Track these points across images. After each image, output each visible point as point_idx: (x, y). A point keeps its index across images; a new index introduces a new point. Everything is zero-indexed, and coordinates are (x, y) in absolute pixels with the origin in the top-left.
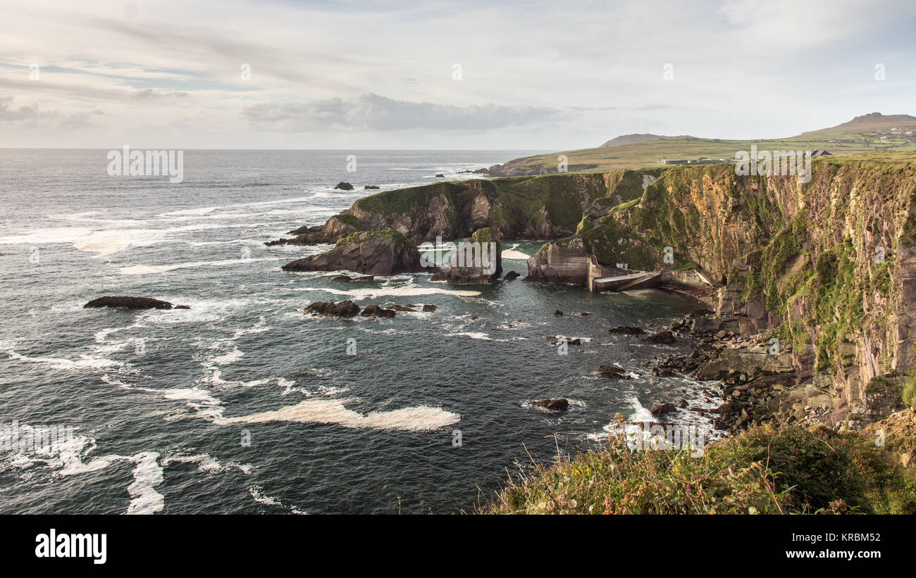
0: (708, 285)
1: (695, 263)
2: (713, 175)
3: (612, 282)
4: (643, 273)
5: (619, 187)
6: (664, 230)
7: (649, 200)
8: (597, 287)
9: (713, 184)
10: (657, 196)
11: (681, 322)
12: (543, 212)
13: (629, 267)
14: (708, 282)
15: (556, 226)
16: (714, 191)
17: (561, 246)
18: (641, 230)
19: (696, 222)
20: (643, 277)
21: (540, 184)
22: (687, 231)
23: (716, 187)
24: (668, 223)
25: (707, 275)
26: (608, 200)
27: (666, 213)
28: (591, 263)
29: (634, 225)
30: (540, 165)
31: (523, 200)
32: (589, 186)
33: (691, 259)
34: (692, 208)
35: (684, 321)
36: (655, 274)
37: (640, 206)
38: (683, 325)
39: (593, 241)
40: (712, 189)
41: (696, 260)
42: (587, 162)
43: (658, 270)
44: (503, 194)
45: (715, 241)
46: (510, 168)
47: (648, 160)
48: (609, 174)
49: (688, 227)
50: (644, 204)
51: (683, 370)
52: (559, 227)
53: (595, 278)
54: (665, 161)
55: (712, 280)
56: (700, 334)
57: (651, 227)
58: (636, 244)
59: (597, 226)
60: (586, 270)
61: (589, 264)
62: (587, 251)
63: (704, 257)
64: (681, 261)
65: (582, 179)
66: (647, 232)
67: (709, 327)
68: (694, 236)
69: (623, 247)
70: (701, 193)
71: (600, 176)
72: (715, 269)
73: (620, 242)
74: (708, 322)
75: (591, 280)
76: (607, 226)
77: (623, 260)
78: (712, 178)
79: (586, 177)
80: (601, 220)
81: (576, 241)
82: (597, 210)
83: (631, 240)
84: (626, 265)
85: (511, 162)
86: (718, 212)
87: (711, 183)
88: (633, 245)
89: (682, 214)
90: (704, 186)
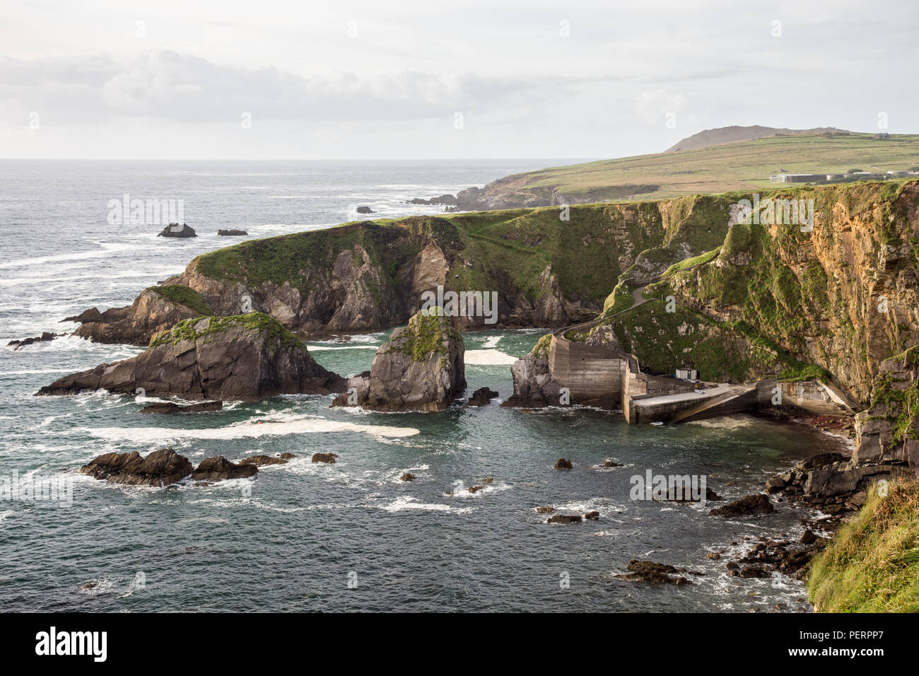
0: (843, 408)
1: (819, 367)
2: (851, 202)
3: (665, 405)
4: (724, 388)
5: (686, 228)
6: (762, 307)
7: (735, 251)
8: (637, 414)
9: (852, 219)
10: (750, 243)
11: (787, 478)
12: (548, 276)
13: (698, 376)
14: (842, 403)
15: (572, 301)
16: (853, 234)
17: (574, 341)
18: (722, 307)
19: (820, 291)
20: (724, 395)
21: (543, 224)
22: (805, 308)
23: (857, 226)
24: (770, 294)
25: (842, 389)
26: (665, 252)
27: (765, 276)
28: (628, 370)
29: (708, 299)
30: (551, 188)
31: (510, 253)
32: (632, 226)
33: (813, 360)
34: (815, 266)
35: (793, 475)
36: (747, 388)
37: (719, 263)
38: (789, 483)
39: (632, 330)
40: (849, 229)
41: (821, 361)
42: (638, 181)
43: (751, 383)
44: (472, 243)
45: (856, 327)
46: (497, 193)
47: (753, 175)
48: (669, 204)
49: (807, 300)
50: (726, 258)
51: (783, 566)
52: (578, 304)
53: (635, 399)
54: (783, 176)
55: (850, 399)
56: (819, 500)
57: (740, 303)
58: (711, 333)
59: (639, 301)
60: (620, 384)
61: (624, 371)
62: (622, 348)
63: (836, 356)
64: (793, 365)
65: (620, 214)
66: (732, 311)
67: (838, 487)
68: (817, 318)
69: (687, 341)
70: (831, 237)
71: (654, 206)
72: (857, 379)
73: (682, 330)
74: (835, 476)
75: (627, 401)
76: (658, 301)
77: (689, 364)
78: (850, 209)
79: (628, 209)
80: (647, 289)
81: (601, 330)
82: (644, 271)
83: (702, 327)
84: (694, 373)
85: (499, 182)
86: (862, 271)
87: (847, 219)
88: (706, 335)
89: (795, 277)
90: (835, 224)
